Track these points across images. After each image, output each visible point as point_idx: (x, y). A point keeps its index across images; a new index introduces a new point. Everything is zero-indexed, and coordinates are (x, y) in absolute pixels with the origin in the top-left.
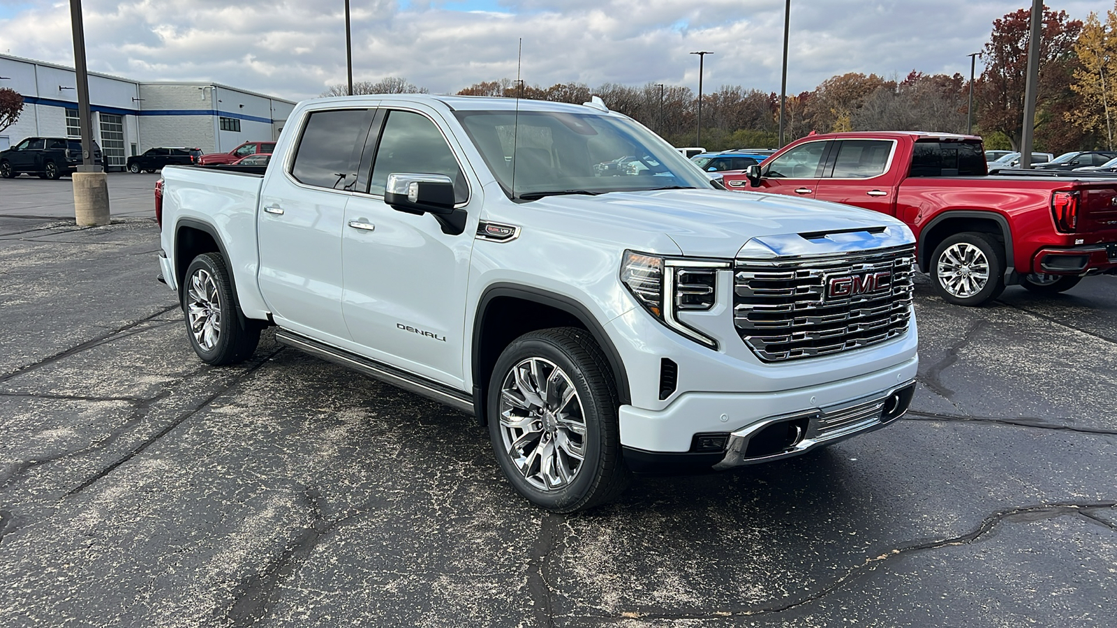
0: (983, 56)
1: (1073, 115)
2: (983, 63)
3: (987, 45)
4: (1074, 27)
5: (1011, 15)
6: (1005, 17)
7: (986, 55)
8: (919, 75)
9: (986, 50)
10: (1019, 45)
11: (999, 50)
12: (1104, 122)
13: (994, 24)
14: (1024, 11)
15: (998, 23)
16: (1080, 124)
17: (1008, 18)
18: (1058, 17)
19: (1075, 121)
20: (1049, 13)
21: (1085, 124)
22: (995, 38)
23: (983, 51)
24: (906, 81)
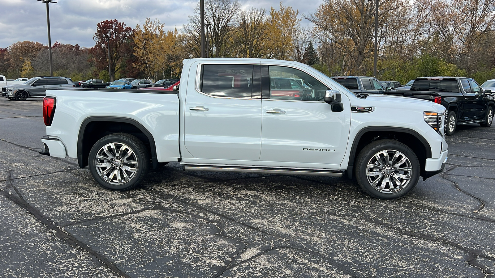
0: (94, 38)
1: (136, 64)
2: (95, 41)
3: (96, 34)
4: (128, 29)
5: (103, 22)
6: (101, 23)
7: (96, 38)
8: (59, 44)
9: (95, 36)
10: (108, 35)
11: (100, 36)
12: (146, 67)
13: (98, 25)
14: (108, 21)
15: (99, 25)
16: (138, 68)
17: (102, 23)
18: (121, 25)
19: (137, 67)
20: (118, 23)
21: (140, 68)
22: (98, 31)
23: (94, 36)
24: (53, 46)
